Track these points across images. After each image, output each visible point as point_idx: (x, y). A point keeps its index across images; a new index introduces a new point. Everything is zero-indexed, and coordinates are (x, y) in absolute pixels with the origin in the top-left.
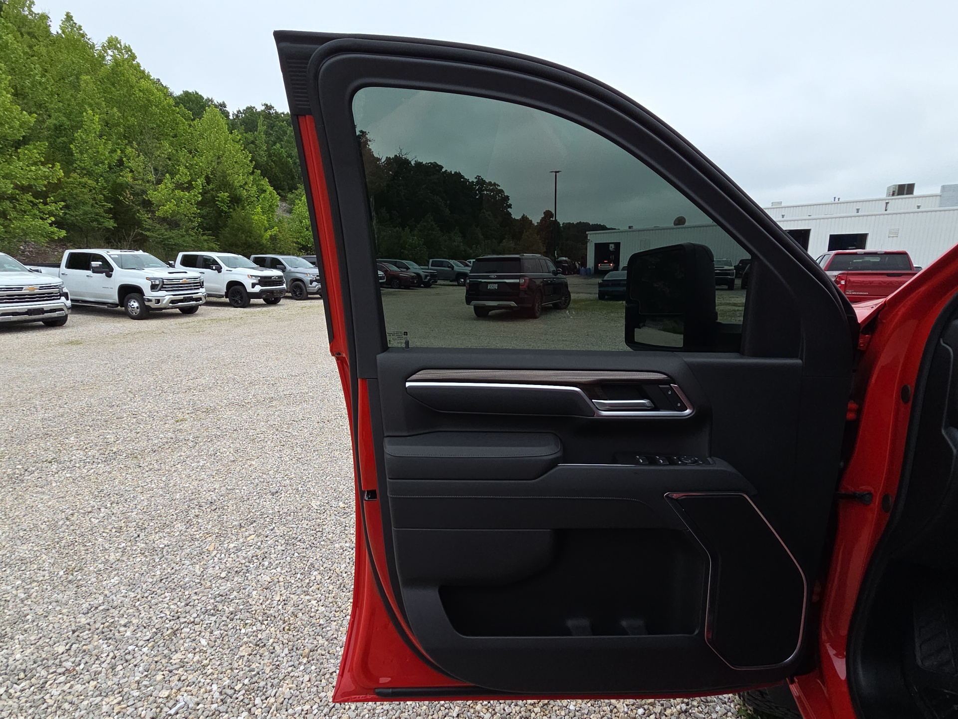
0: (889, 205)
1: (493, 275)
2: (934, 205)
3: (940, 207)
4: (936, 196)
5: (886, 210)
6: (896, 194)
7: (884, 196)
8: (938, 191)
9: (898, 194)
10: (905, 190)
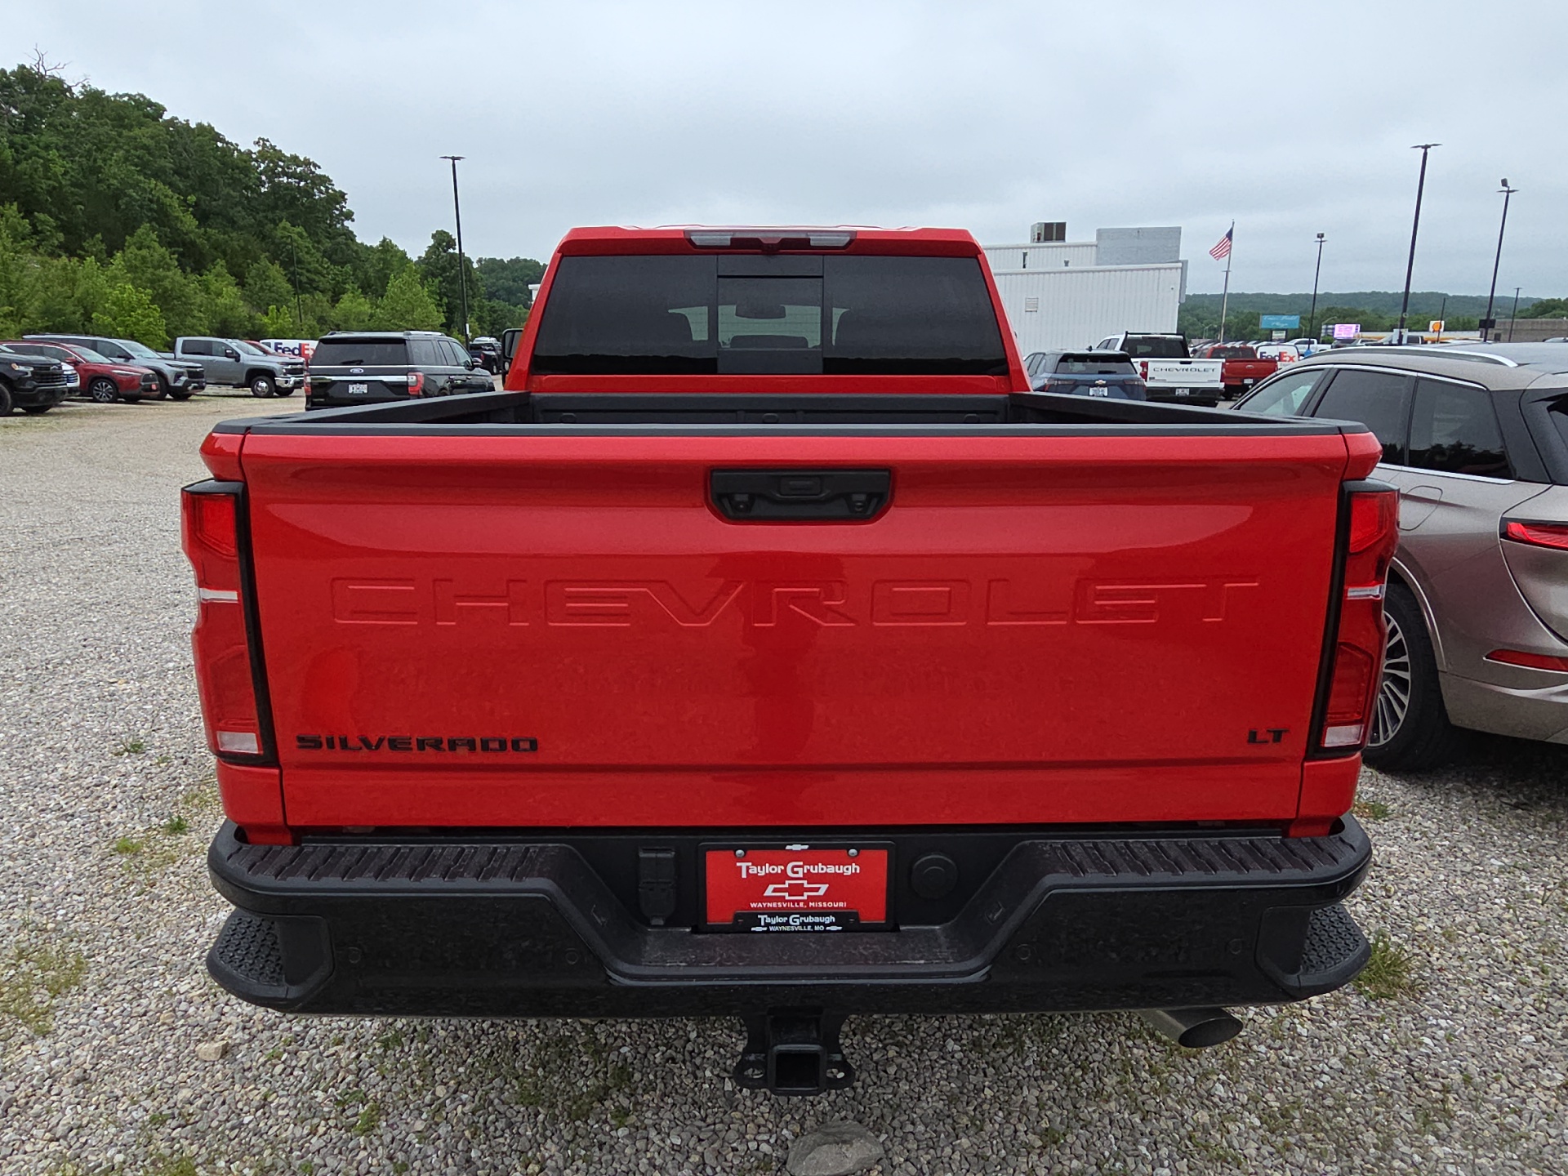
0: (1027, 257)
1: (356, 369)
2: (1087, 260)
3: (1098, 265)
4: (1092, 246)
5: (1024, 267)
6: (1042, 238)
7: (1026, 240)
8: (1093, 239)
9: (1046, 239)
10: (1053, 232)
